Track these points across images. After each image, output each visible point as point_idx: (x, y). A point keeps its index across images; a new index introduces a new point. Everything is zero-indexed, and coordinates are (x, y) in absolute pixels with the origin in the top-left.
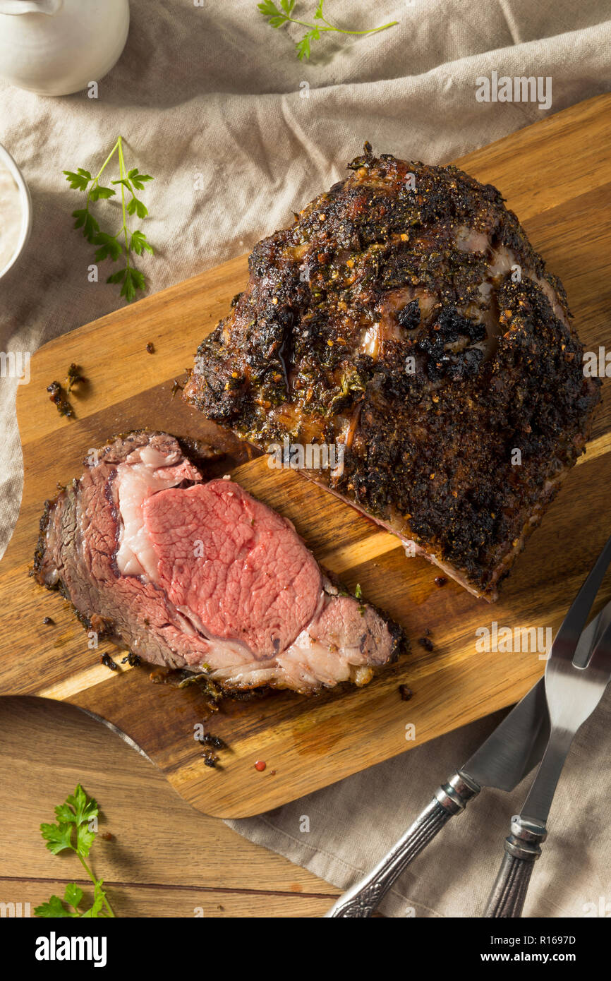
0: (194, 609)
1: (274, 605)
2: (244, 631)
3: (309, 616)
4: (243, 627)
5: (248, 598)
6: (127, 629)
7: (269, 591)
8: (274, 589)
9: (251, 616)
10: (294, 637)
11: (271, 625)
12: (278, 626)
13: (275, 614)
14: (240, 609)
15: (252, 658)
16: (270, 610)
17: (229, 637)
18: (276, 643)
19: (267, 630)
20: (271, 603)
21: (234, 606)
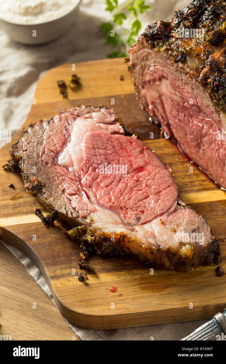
0: (94, 190)
1: (145, 201)
2: (121, 208)
3: (164, 211)
4: (121, 206)
5: (129, 193)
6: (50, 191)
7: (144, 193)
8: (148, 193)
9: (128, 201)
10: (151, 219)
11: (139, 210)
12: (143, 212)
13: (143, 205)
14: (123, 197)
15: (121, 222)
16: (141, 202)
17: (111, 208)
18: (138, 219)
19: (135, 212)
20: (143, 199)
21: (119, 194)
